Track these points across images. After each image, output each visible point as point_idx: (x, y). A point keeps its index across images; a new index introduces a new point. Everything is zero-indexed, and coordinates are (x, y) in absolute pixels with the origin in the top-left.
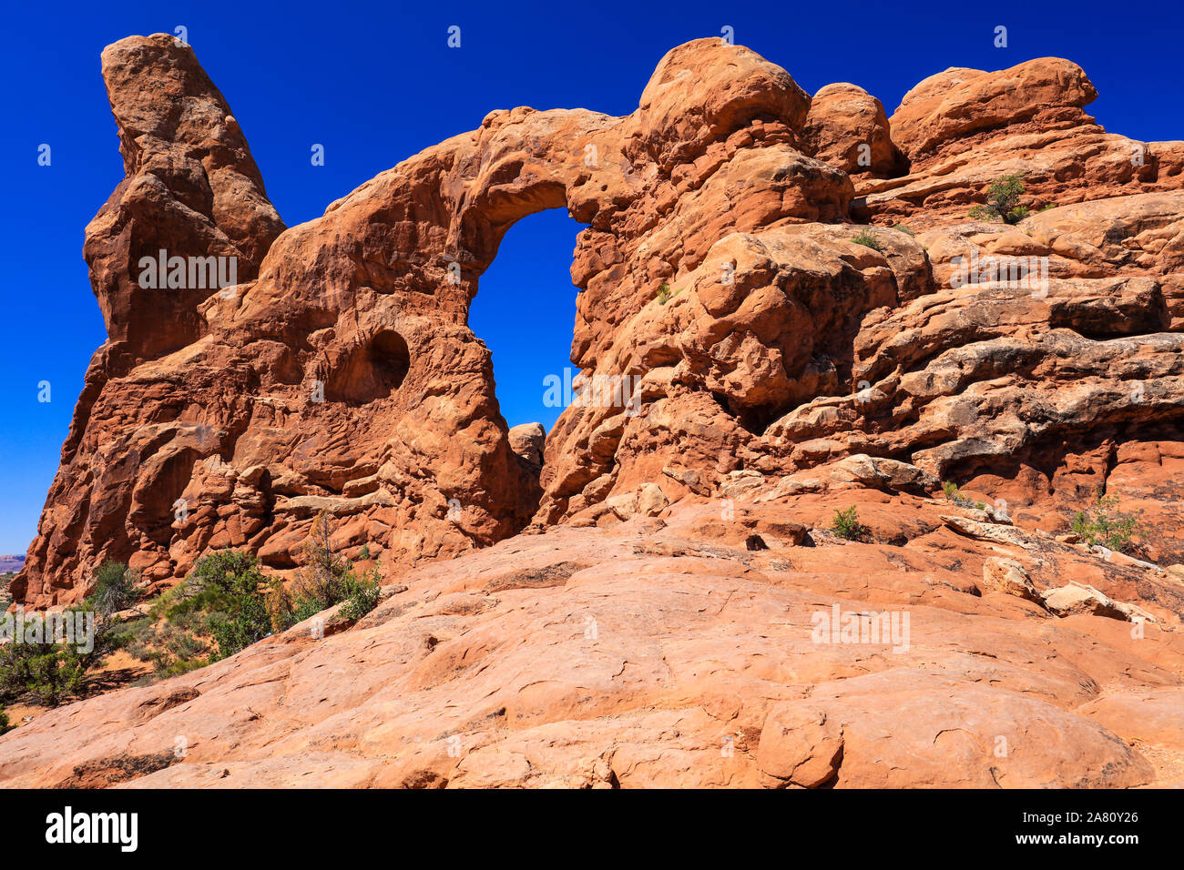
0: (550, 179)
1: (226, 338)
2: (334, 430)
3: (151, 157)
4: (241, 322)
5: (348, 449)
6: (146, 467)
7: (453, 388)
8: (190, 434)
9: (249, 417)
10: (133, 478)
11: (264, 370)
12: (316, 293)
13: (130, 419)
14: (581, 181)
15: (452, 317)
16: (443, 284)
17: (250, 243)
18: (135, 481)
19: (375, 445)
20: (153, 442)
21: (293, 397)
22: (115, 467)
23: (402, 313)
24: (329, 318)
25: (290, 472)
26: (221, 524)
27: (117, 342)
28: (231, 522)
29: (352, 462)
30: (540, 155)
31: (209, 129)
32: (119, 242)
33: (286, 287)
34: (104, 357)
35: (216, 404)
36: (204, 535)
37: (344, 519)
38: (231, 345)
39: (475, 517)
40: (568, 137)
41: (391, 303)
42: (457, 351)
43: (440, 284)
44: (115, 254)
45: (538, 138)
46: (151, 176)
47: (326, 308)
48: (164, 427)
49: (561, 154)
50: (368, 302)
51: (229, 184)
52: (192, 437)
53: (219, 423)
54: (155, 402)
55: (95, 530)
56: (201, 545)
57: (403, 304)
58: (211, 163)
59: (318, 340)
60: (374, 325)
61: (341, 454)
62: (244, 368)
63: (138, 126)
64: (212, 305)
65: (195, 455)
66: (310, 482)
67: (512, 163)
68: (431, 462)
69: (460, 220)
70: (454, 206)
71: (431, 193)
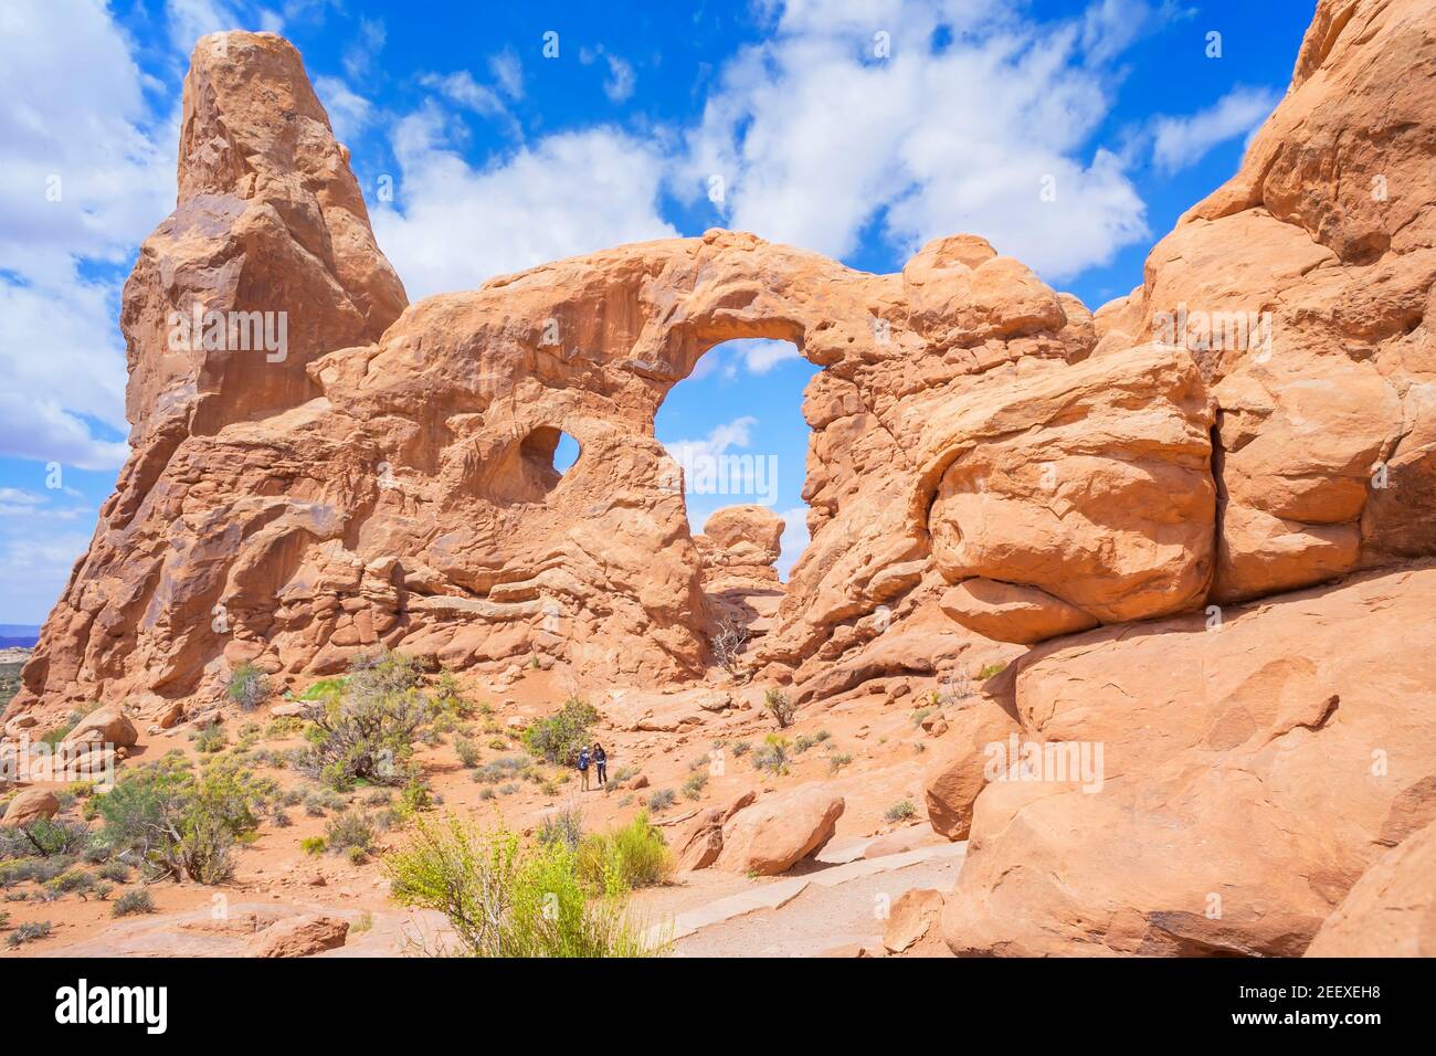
0: (789, 317)
1: (348, 407)
2: (480, 527)
3: (267, 184)
4: (369, 392)
5: (496, 550)
6: (250, 544)
7: (647, 503)
8: (304, 512)
9: (375, 500)
10: (231, 557)
11: (392, 450)
12: (468, 373)
13: (226, 486)
14: (823, 327)
15: (640, 427)
16: (627, 389)
17: (368, 299)
18: (233, 560)
19: (529, 549)
20: (258, 517)
21: (424, 484)
22: (210, 541)
23: (575, 412)
24: (477, 402)
25: (425, 568)
26: (345, 618)
27: (208, 394)
28: (360, 617)
29: (500, 565)
30: (778, 291)
31: (325, 157)
32: (220, 277)
33: (428, 361)
34: (189, 409)
35: (339, 483)
36: (326, 629)
37: (498, 625)
38: (354, 417)
39: (682, 637)
40: (810, 279)
41: (562, 400)
42: (650, 465)
43: (622, 388)
44: (216, 291)
45: (776, 273)
46: (268, 208)
47: (477, 392)
48: (271, 501)
49: (802, 295)
50: (532, 393)
51: (346, 226)
52: (306, 516)
53: (341, 505)
54: (258, 470)
55: (177, 612)
56: (321, 640)
57: (577, 403)
58: (327, 199)
59: (460, 425)
60: (536, 419)
61: (488, 554)
62: (370, 445)
63: (253, 143)
64: (327, 366)
65: (307, 537)
66: (450, 581)
67: (747, 292)
68: (629, 577)
69: (665, 331)
70: (658, 314)
71: (629, 294)
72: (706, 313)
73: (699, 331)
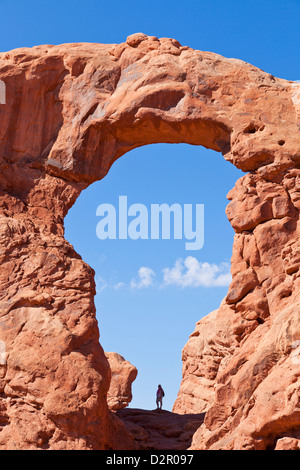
0: (215, 118)
7: (56, 303)
14: (251, 130)
30: (205, 93)
42: (59, 264)
45: (203, 75)
49: (230, 99)
67: (174, 92)
68: (33, 380)
69: (83, 129)
70: (76, 112)
71: (46, 92)
72: (129, 110)
73: (119, 132)
